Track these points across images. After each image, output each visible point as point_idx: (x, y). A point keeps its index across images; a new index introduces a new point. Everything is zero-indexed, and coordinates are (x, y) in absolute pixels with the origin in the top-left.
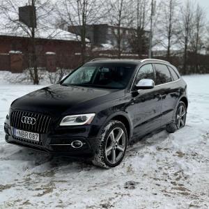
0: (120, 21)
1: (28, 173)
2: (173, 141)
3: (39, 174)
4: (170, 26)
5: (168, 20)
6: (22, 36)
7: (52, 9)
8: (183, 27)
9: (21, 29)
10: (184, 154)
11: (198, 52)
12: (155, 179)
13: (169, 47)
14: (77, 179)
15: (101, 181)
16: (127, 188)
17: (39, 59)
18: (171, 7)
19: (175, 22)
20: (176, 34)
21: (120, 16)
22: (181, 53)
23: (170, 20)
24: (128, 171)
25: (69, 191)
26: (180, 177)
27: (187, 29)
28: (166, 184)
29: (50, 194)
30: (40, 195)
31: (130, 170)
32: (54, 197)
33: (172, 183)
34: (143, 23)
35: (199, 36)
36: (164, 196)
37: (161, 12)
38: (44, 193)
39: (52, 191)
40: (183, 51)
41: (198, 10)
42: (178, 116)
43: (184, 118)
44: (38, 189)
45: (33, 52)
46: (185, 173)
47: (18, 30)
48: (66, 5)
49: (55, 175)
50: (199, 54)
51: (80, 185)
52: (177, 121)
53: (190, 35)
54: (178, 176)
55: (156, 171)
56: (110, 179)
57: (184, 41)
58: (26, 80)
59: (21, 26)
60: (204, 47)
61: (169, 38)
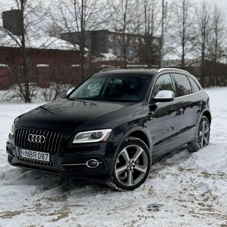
0: (124, 26)
1: (37, 199)
2: (196, 161)
3: (50, 199)
4: (184, 30)
5: (181, 23)
6: (9, 46)
7: (45, 14)
8: (198, 31)
9: (8, 37)
10: (210, 175)
11: (218, 60)
12: (180, 200)
13: (183, 55)
14: (94, 203)
15: (121, 205)
16: (150, 210)
17: (30, 73)
18: (184, 9)
19: (189, 26)
20: (191, 40)
21: (125, 20)
22: (197, 62)
23: (184, 23)
24: (150, 194)
25: (86, 215)
26: (208, 198)
27: (204, 34)
28: (193, 206)
29: (66, 219)
30: (54, 220)
31: (151, 192)
32: (71, 221)
33: (199, 204)
34: (152, 27)
35: (218, 41)
36: (192, 218)
37: (173, 14)
38: (59, 218)
39: (67, 216)
40: (200, 59)
41: (216, 11)
42: (201, 133)
43: (207, 135)
44: (52, 214)
45: (24, 64)
46: (213, 193)
47: (5, 39)
48: (61, 8)
49: (68, 200)
50: (219, 63)
51: (98, 209)
52: (200, 138)
53: (207, 41)
54: (206, 197)
55: (181, 192)
56: (130, 202)
57: (201, 48)
58: (16, 98)
59: (9, 34)
60: (224, 55)
61: (183, 45)
